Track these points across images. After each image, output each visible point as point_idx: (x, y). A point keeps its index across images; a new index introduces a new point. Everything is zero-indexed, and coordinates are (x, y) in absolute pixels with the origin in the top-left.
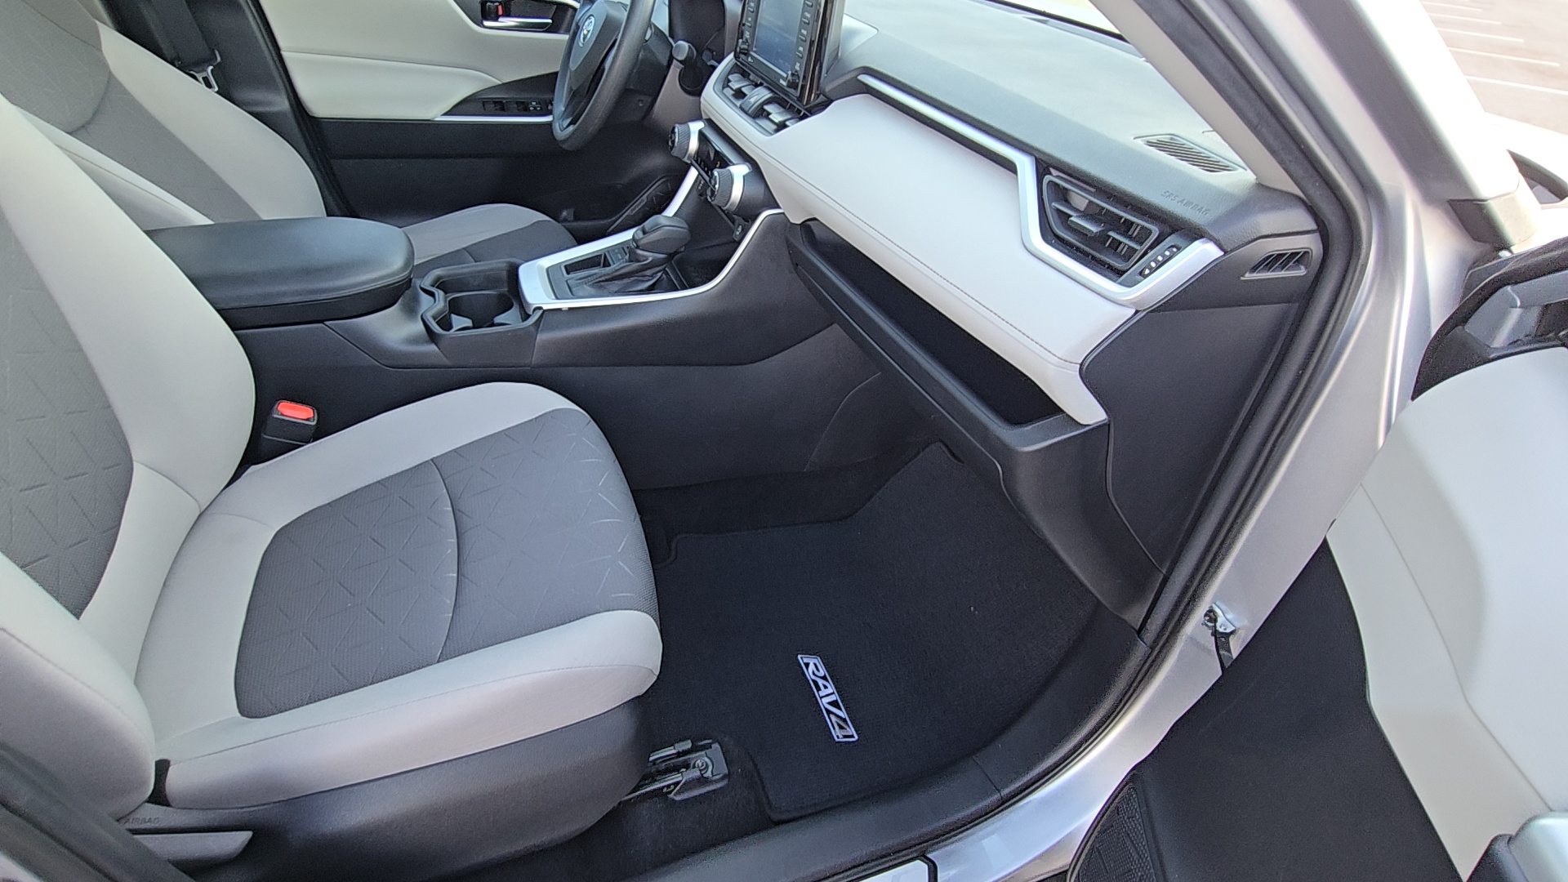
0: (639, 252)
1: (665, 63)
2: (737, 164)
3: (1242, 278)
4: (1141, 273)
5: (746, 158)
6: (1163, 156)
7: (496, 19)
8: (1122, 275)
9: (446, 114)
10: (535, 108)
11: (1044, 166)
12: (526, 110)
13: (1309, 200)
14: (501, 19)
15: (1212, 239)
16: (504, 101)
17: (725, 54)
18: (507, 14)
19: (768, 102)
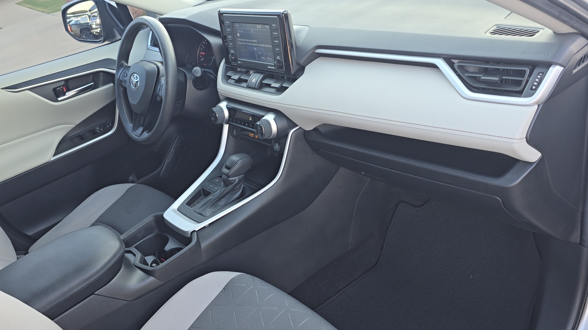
0: (231, 179)
1: (183, 80)
2: (265, 115)
3: (573, 74)
4: (532, 89)
5: (269, 110)
6: (503, 37)
7: (64, 94)
8: (522, 93)
9: (55, 155)
10: (100, 130)
11: (449, 60)
12: (96, 134)
13: (580, 32)
14: (66, 94)
15: (556, 64)
16: (81, 134)
17: (218, 63)
18: (69, 90)
19: (263, 79)
